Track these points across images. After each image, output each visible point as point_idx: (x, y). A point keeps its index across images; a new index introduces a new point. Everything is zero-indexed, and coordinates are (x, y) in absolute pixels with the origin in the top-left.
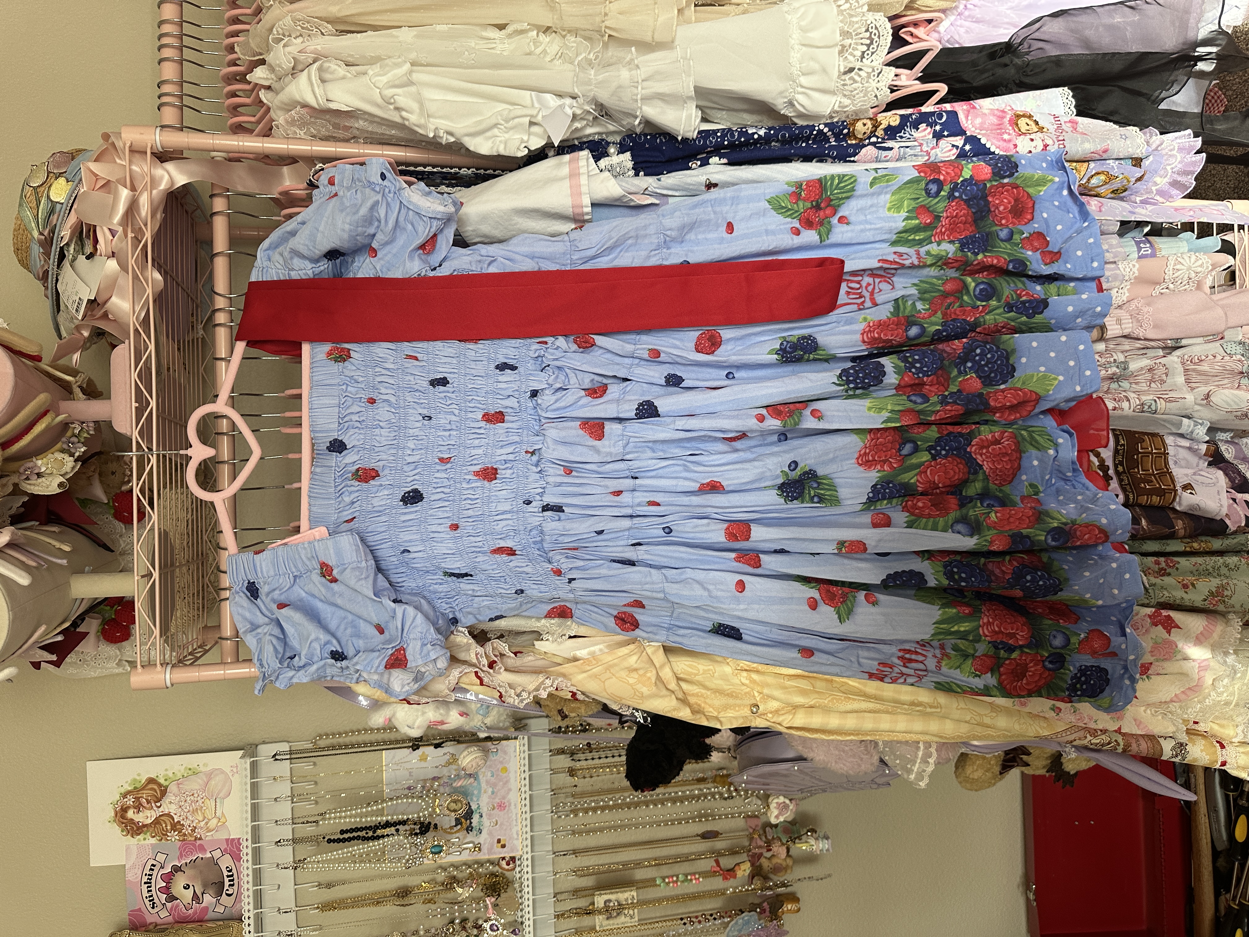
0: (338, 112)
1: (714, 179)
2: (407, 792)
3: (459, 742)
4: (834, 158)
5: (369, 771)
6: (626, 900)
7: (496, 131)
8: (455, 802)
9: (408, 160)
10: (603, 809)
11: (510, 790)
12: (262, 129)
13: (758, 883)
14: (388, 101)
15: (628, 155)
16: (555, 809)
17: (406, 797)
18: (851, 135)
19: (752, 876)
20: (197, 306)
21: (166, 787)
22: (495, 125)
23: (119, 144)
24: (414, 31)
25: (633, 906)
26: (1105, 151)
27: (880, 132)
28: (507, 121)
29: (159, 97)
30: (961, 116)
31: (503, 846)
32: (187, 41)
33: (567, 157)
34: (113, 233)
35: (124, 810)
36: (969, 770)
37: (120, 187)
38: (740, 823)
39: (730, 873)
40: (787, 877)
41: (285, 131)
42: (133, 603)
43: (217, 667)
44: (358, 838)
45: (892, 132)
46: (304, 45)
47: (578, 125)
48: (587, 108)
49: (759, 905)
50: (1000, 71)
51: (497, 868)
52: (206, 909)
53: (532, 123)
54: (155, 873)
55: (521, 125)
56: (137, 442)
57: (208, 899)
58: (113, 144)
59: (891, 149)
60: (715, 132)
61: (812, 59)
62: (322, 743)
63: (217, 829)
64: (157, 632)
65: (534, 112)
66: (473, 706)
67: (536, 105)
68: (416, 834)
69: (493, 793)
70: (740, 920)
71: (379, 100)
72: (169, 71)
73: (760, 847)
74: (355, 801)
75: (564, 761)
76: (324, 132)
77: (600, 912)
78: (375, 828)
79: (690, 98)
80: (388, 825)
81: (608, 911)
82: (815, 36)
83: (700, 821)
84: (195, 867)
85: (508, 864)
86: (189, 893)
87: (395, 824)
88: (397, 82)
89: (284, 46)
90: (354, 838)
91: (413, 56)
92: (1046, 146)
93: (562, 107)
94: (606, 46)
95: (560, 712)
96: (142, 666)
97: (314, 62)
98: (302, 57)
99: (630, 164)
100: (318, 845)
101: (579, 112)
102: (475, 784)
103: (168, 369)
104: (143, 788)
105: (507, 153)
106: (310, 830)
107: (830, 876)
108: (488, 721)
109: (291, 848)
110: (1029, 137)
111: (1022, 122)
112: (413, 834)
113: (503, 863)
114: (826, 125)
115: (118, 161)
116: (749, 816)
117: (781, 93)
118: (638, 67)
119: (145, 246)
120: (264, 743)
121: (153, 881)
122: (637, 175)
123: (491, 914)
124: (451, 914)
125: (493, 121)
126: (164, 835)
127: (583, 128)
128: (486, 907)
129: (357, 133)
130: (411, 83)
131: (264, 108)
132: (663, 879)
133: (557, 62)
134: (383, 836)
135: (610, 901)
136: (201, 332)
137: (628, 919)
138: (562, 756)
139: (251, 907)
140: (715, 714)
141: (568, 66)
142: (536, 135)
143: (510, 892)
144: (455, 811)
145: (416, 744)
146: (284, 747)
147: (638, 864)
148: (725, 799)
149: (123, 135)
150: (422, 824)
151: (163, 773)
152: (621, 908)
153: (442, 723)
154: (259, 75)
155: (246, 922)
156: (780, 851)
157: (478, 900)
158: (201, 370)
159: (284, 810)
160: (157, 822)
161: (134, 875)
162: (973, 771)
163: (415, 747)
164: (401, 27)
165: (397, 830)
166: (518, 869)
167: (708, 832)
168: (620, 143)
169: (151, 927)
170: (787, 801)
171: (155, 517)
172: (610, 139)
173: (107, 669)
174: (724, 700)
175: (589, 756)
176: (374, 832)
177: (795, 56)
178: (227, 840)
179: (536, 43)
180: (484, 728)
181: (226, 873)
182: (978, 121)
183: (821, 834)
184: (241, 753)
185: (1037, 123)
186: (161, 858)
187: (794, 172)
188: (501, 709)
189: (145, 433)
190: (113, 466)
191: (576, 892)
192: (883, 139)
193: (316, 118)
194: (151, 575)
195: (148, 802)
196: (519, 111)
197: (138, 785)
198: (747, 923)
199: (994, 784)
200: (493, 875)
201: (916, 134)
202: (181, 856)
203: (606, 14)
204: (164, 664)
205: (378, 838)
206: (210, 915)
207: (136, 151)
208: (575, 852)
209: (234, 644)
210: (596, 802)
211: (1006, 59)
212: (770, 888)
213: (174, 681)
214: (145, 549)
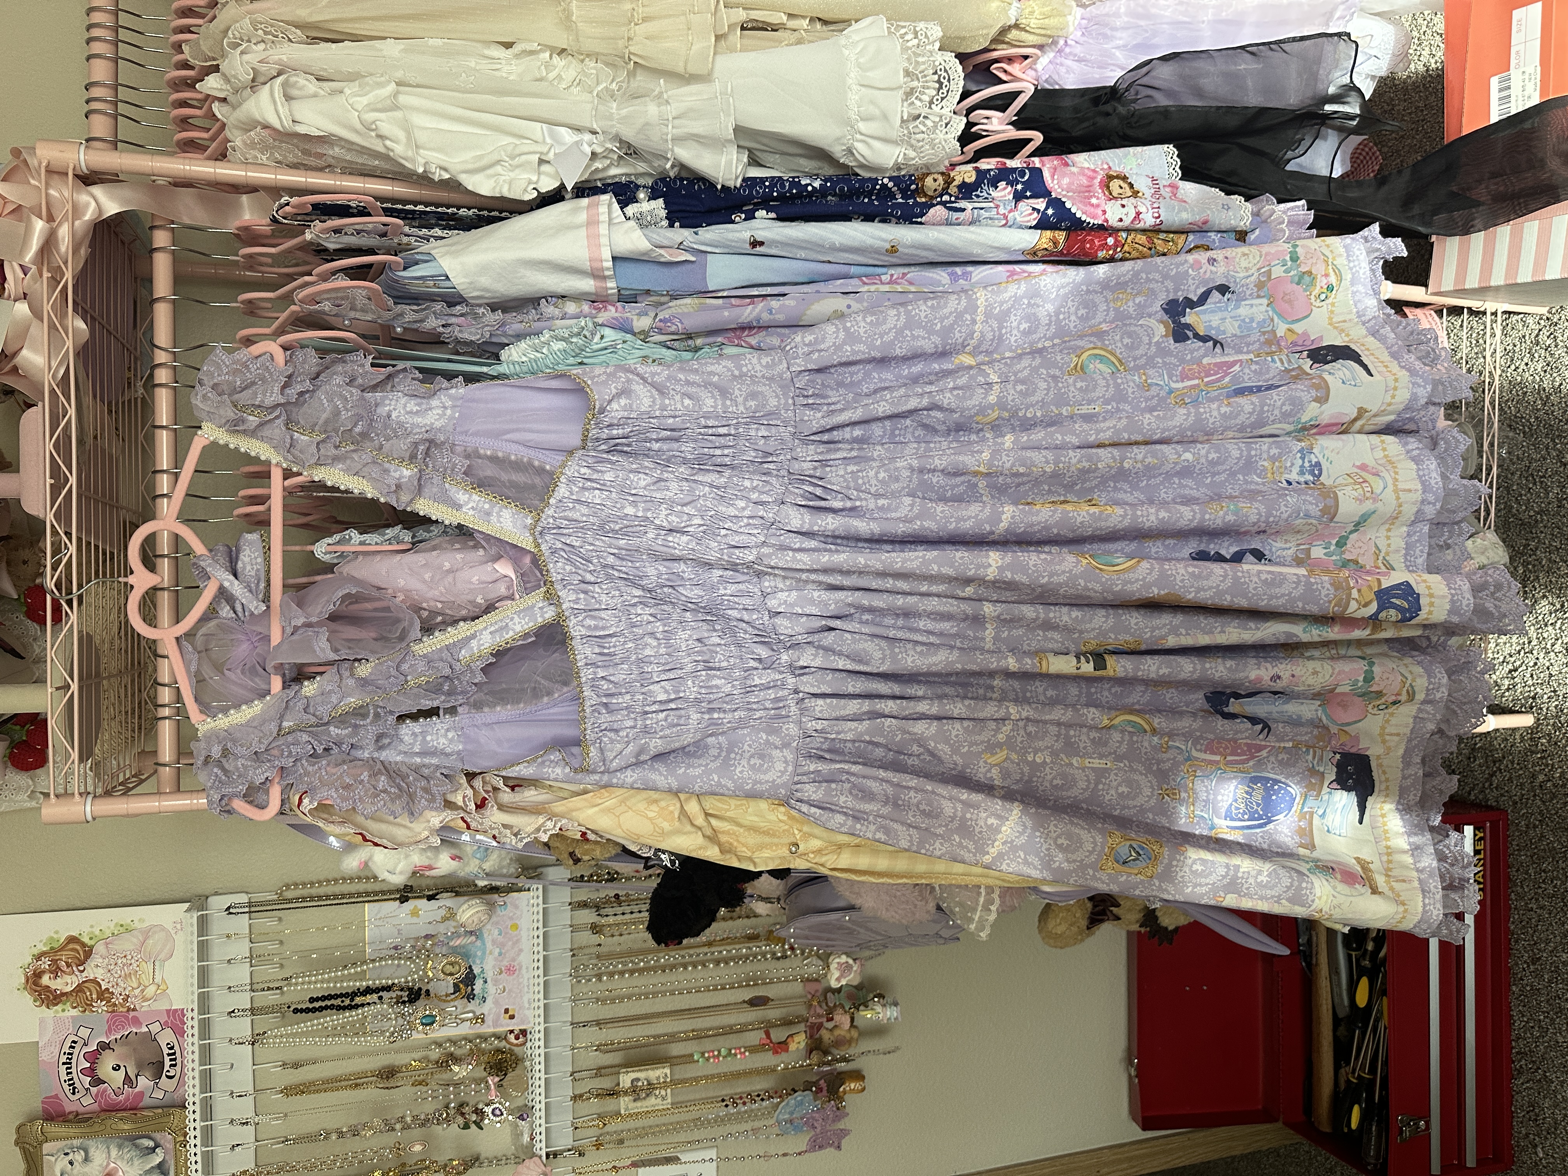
0: (307, 137)
1: (760, 236)
2: (393, 952)
3: (458, 894)
4: (898, 218)
5: (346, 927)
6: (658, 1078)
7: (498, 169)
8: (452, 964)
9: (397, 196)
10: (632, 972)
11: (521, 950)
12: (216, 150)
13: (815, 1057)
14: (369, 127)
15: (661, 201)
16: (576, 974)
17: (392, 957)
18: (920, 191)
19: (810, 1051)
20: (136, 359)
21: (91, 948)
22: (498, 162)
23: (33, 162)
24: (401, 45)
25: (665, 1085)
26: (1205, 223)
27: (953, 190)
28: (512, 158)
29: (87, 102)
30: (1046, 174)
31: (512, 1017)
32: (123, 34)
33: (585, 201)
34: (25, 270)
35: (38, 975)
36: (1051, 924)
37: (34, 218)
38: (798, 988)
39: (782, 1046)
40: (852, 1051)
41: (243, 154)
42: (45, 721)
43: (152, 797)
44: (332, 1007)
45: (967, 191)
46: (267, 53)
47: (598, 165)
48: (609, 146)
49: (815, 1084)
50: (1101, 121)
51: (504, 1043)
52: (141, 1094)
53: (541, 162)
54: (76, 1051)
55: (529, 163)
56: (53, 526)
57: (144, 1082)
58: (25, 161)
59: (963, 210)
60: (762, 180)
61: (872, 102)
62: (289, 895)
63: (155, 998)
64: (75, 755)
65: (545, 150)
66: (468, 849)
67: (548, 140)
68: (404, 1002)
69: (500, 954)
70: (792, 1101)
71: (359, 126)
72: (101, 71)
73: (819, 1016)
74: (328, 963)
75: (588, 916)
76: (291, 158)
77: (626, 1093)
78: (353, 995)
79: (730, 141)
80: (368, 991)
81: (635, 1091)
82: (875, 76)
83: (748, 985)
84: (127, 1044)
85: (517, 1038)
86: (120, 1075)
87: (377, 990)
88: (379, 106)
89: (242, 53)
90: (326, 1008)
91: (399, 74)
92: (1138, 214)
93: (578, 144)
94: (631, 74)
95: (572, 854)
96: (57, 796)
97: (279, 75)
98: (263, 68)
99: (663, 213)
100: (283, 1017)
101: (599, 150)
102: (479, 943)
103: (95, 437)
104: (62, 948)
105: (511, 196)
106: (272, 998)
107: (897, 1048)
108: (487, 866)
109: (249, 1019)
110: (1120, 202)
111: (1115, 185)
112: (399, 1001)
113: (512, 1037)
114: (891, 179)
115: (33, 182)
116: (808, 980)
117: (838, 139)
118: (667, 102)
119: (65, 287)
120: (216, 894)
121: (74, 1061)
122: (671, 225)
123: (493, 1095)
124: (444, 1096)
125: (496, 157)
126: (88, 1006)
127: (605, 169)
128: (488, 1088)
129: (333, 162)
130: (396, 107)
131: (218, 124)
132: (703, 1054)
133: (575, 90)
134: (363, 1005)
135: (638, 1080)
136: (141, 391)
137: (659, 1101)
138: (587, 911)
139: (197, 1090)
140: (749, 854)
141: (586, 96)
142: (548, 175)
143: (518, 1071)
144: (451, 974)
145: (404, 894)
146: (243, 898)
147: (673, 1038)
148: (778, 959)
149: (38, 152)
150: (410, 989)
151: (87, 930)
152: (651, 1088)
153: (430, 868)
154: (212, 84)
155: (191, 1108)
156: (842, 1019)
157: (478, 1081)
158: (141, 437)
159: (242, 974)
160: (79, 989)
161: (50, 1054)
162: (1058, 925)
163: (404, 900)
164: (385, 38)
165: (380, 998)
166: (529, 1044)
167: (756, 998)
168: (652, 188)
169: (71, 1117)
170: (851, 961)
171: (74, 617)
172: (641, 181)
173: (15, 802)
174: (758, 839)
175: (619, 910)
176: (352, 1000)
177: (853, 98)
178: (168, 1011)
179: (548, 66)
180: (482, 874)
181: (166, 1051)
182: (1066, 181)
183: (890, 1000)
184: (186, 905)
185: (1131, 186)
186: (84, 1033)
187: (852, 233)
188: (503, 852)
189: (62, 515)
190: (25, 554)
191: (599, 1071)
192: (957, 198)
193: (281, 142)
194: (69, 687)
195: (68, 965)
196: (527, 146)
197: (56, 945)
198: (801, 1103)
199: (1082, 940)
200: (499, 1051)
201: (994, 194)
202: (109, 1031)
203: (629, 39)
204: (84, 794)
205: (357, 1007)
206: (146, 1101)
207: (54, 172)
208: (598, 1023)
209: (174, 771)
210: (625, 964)
211: (1108, 108)
212: (829, 1063)
213: (96, 814)
214: (61, 655)
